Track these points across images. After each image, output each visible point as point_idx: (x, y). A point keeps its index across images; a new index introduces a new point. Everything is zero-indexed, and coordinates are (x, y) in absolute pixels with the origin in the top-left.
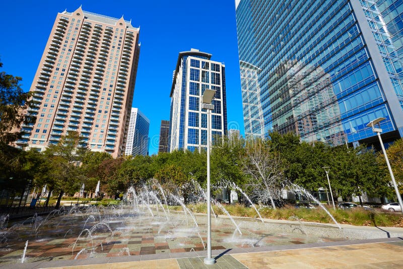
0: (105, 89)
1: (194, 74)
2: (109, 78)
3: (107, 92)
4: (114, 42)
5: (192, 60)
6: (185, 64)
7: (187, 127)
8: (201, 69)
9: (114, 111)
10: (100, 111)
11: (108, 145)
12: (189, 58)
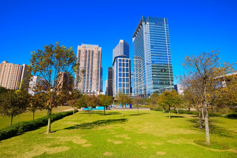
0: (94, 72)
1: (120, 64)
2: (95, 68)
3: (95, 73)
4: (95, 55)
5: (119, 59)
6: (117, 60)
7: (118, 82)
8: (122, 62)
9: (97, 79)
10: (93, 79)
11: (97, 89)
12: (118, 59)
